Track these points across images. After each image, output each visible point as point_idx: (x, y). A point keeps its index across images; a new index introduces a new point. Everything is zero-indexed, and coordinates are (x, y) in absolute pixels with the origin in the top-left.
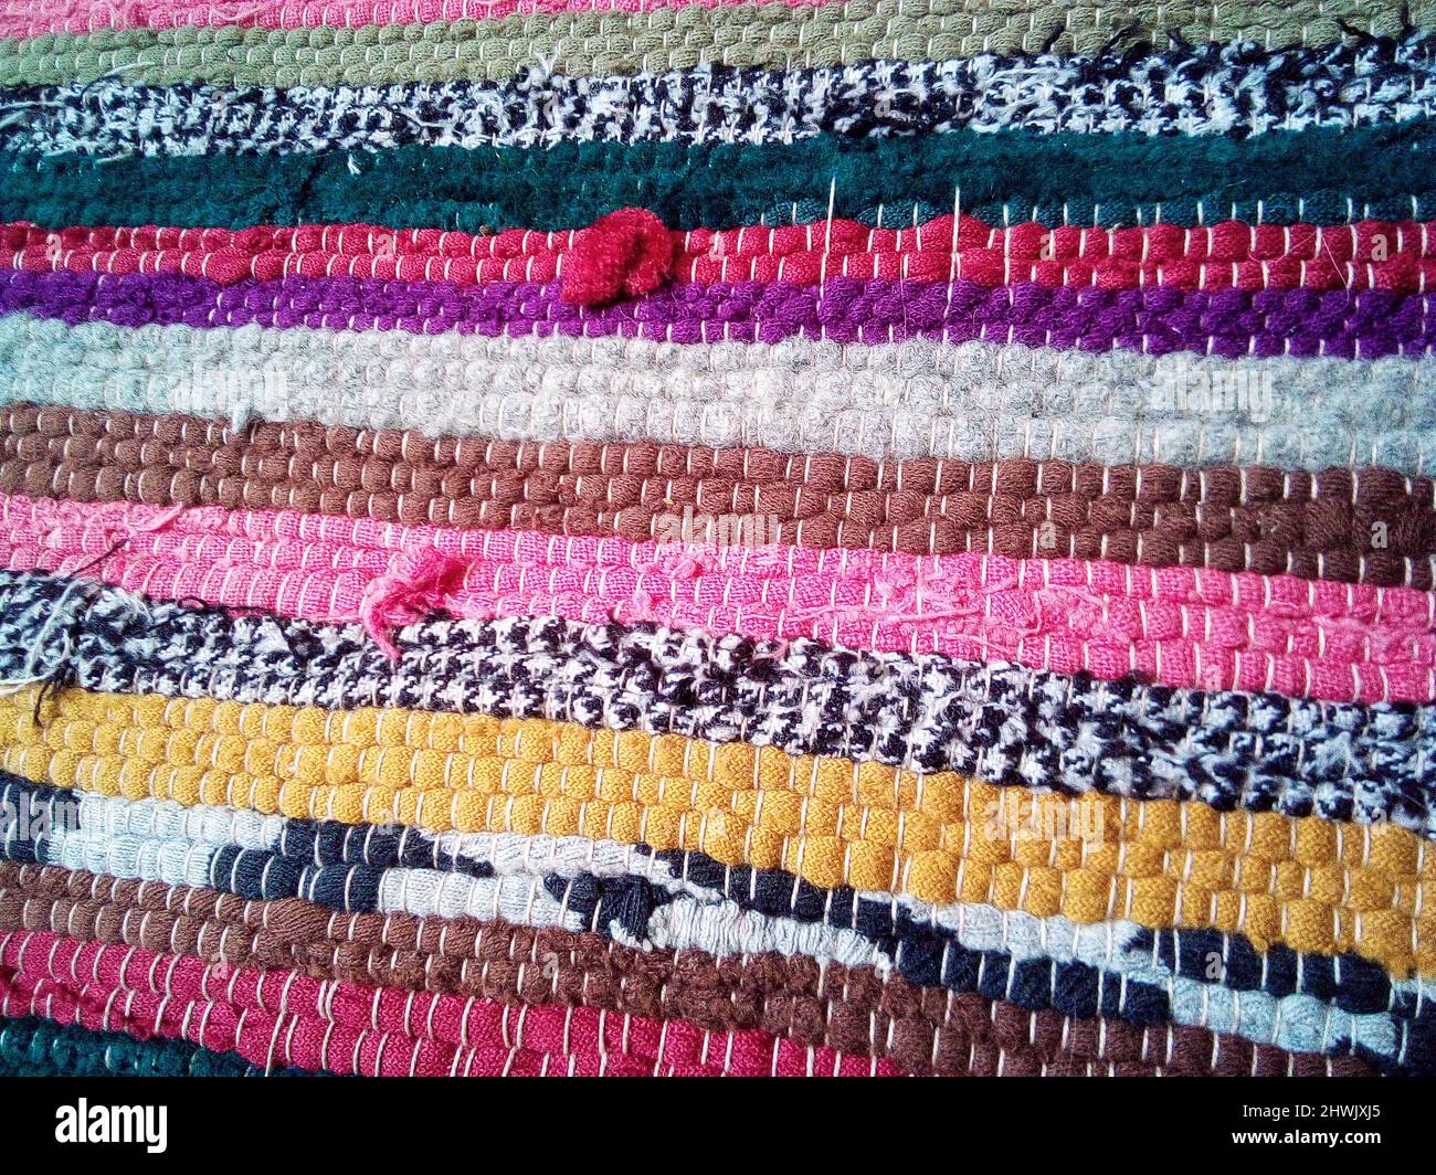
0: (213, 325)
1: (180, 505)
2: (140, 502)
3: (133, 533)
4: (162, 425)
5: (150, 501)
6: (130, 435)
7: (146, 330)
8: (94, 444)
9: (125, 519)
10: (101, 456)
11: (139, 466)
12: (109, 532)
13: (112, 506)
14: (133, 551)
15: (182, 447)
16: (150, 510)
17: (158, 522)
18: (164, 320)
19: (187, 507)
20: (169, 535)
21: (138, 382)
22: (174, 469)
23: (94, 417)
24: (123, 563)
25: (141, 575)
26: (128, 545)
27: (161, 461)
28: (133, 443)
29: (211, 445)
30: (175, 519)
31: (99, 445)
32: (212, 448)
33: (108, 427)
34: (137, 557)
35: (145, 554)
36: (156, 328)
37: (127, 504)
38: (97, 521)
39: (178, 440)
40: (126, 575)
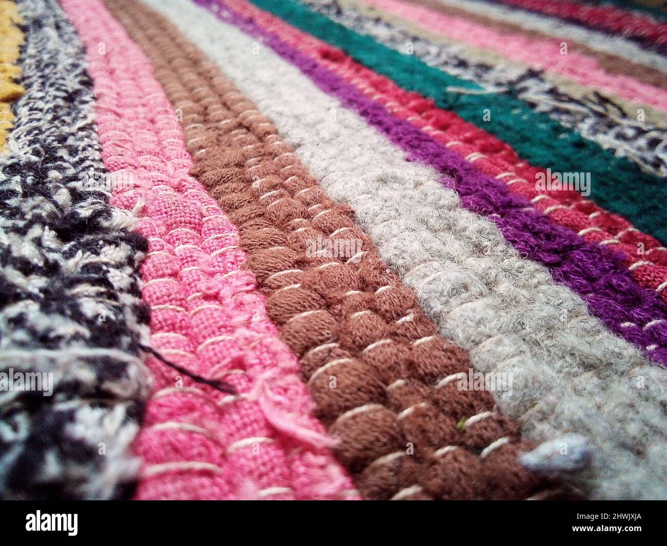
0: (619, 332)
1: (334, 441)
2: (306, 378)
3: (250, 396)
4: (435, 345)
5: (315, 391)
6: (388, 317)
7: (531, 266)
8: (349, 286)
9: (268, 374)
10: (340, 302)
11: (356, 349)
12: (239, 363)
13: (278, 345)
14: (221, 412)
15: (425, 390)
16: (300, 399)
17: (286, 422)
18: (561, 277)
19: (336, 455)
20: (275, 454)
21: (466, 288)
22: (382, 397)
23: (382, 270)
24: (191, 409)
25: (176, 451)
26: (229, 399)
27: (385, 373)
28: (381, 325)
29: (462, 432)
30: (307, 447)
31: (351, 292)
32: (457, 438)
33: (381, 289)
34: (211, 424)
35: (222, 435)
36: (543, 275)
37: (292, 363)
38: (248, 341)
39: (429, 379)
40: (171, 425)
